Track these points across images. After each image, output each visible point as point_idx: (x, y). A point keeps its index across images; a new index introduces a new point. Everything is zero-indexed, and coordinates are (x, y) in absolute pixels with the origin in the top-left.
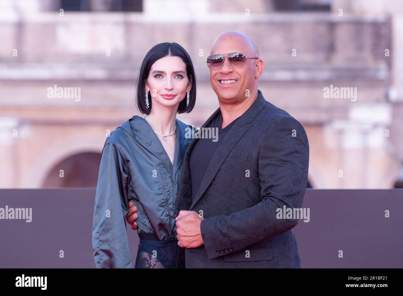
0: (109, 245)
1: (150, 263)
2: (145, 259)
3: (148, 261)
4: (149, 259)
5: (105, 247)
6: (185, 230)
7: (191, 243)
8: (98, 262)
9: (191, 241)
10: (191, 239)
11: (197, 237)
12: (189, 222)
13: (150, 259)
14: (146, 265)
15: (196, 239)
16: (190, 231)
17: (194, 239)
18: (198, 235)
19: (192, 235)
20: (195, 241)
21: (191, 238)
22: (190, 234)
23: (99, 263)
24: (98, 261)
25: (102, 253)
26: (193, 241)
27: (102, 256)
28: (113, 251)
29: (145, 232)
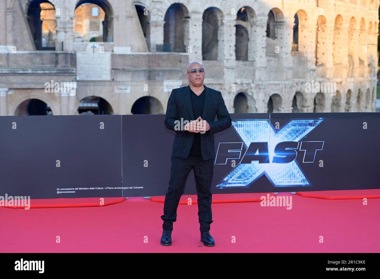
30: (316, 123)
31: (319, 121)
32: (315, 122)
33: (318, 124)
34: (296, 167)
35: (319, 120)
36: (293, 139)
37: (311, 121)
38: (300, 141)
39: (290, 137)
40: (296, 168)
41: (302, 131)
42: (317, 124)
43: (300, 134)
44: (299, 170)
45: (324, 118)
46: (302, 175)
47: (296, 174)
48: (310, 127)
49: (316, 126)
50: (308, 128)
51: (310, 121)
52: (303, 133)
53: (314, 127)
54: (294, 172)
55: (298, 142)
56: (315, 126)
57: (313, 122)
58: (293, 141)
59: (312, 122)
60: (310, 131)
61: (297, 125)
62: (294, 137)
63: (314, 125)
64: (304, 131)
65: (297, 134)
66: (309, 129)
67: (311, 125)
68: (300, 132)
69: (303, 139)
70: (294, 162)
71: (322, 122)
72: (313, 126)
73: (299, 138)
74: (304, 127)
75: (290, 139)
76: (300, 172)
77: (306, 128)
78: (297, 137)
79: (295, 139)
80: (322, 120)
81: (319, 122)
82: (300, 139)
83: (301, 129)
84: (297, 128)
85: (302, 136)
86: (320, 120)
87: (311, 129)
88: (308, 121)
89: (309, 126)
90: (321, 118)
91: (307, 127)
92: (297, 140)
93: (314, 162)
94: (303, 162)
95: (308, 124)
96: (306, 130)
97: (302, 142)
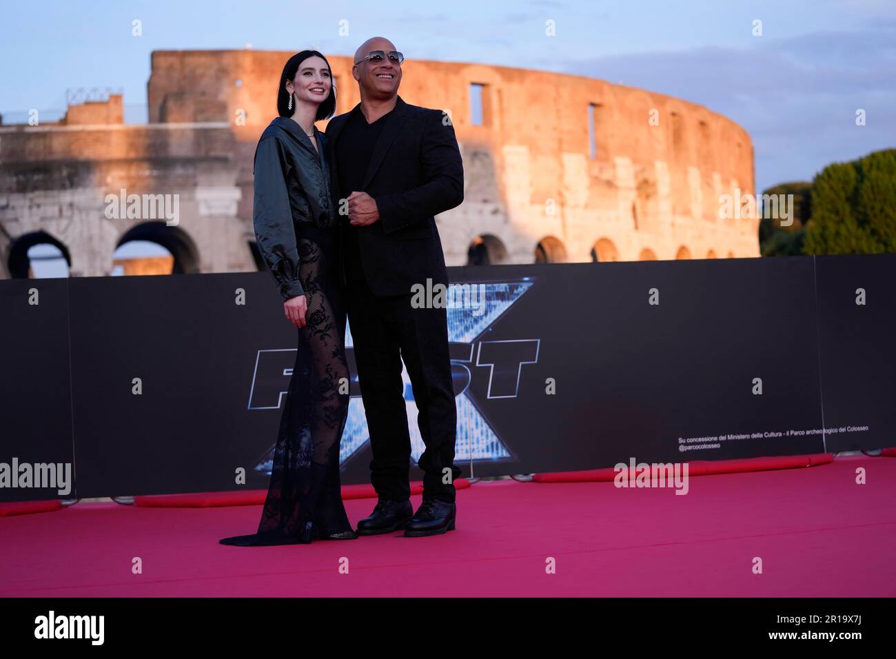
2: (306, 244)
3: (310, 246)
4: (310, 244)
6: (363, 207)
7: (367, 220)
8: (268, 247)
12: (366, 200)
13: (312, 245)
15: (372, 216)
16: (367, 209)
18: (375, 212)
19: (370, 212)
21: (369, 215)
22: (368, 212)
26: (370, 218)
30: (515, 292)
31: (521, 286)
32: (512, 289)
33: (522, 294)
34: (468, 412)
35: (522, 284)
36: (457, 336)
37: (502, 287)
38: (476, 341)
40: (472, 414)
42: (517, 295)
43: (476, 321)
44: (480, 419)
45: (534, 279)
46: (487, 431)
47: (472, 430)
48: (500, 301)
49: (516, 299)
50: (495, 306)
51: (498, 287)
52: (482, 319)
53: (511, 303)
54: (466, 424)
55: (472, 342)
56: (512, 299)
57: (506, 289)
58: (456, 340)
59: (504, 290)
60: (502, 312)
62: (459, 329)
63: (511, 297)
64: (486, 313)
65: (467, 323)
66: (497, 308)
67: (501, 296)
70: (462, 397)
71: (530, 291)
72: (509, 299)
73: (471, 334)
76: (482, 425)
77: (491, 306)
78: (467, 329)
79: (462, 334)
80: (530, 285)
81: (523, 288)
82: (474, 336)
85: (481, 328)
86: (525, 284)
87: (502, 307)
88: (494, 288)
89: (497, 299)
90: (526, 279)
91: (493, 303)
92: (467, 338)
93: (518, 395)
94: (488, 397)
95: (495, 296)
96: (491, 311)
97: (480, 343)
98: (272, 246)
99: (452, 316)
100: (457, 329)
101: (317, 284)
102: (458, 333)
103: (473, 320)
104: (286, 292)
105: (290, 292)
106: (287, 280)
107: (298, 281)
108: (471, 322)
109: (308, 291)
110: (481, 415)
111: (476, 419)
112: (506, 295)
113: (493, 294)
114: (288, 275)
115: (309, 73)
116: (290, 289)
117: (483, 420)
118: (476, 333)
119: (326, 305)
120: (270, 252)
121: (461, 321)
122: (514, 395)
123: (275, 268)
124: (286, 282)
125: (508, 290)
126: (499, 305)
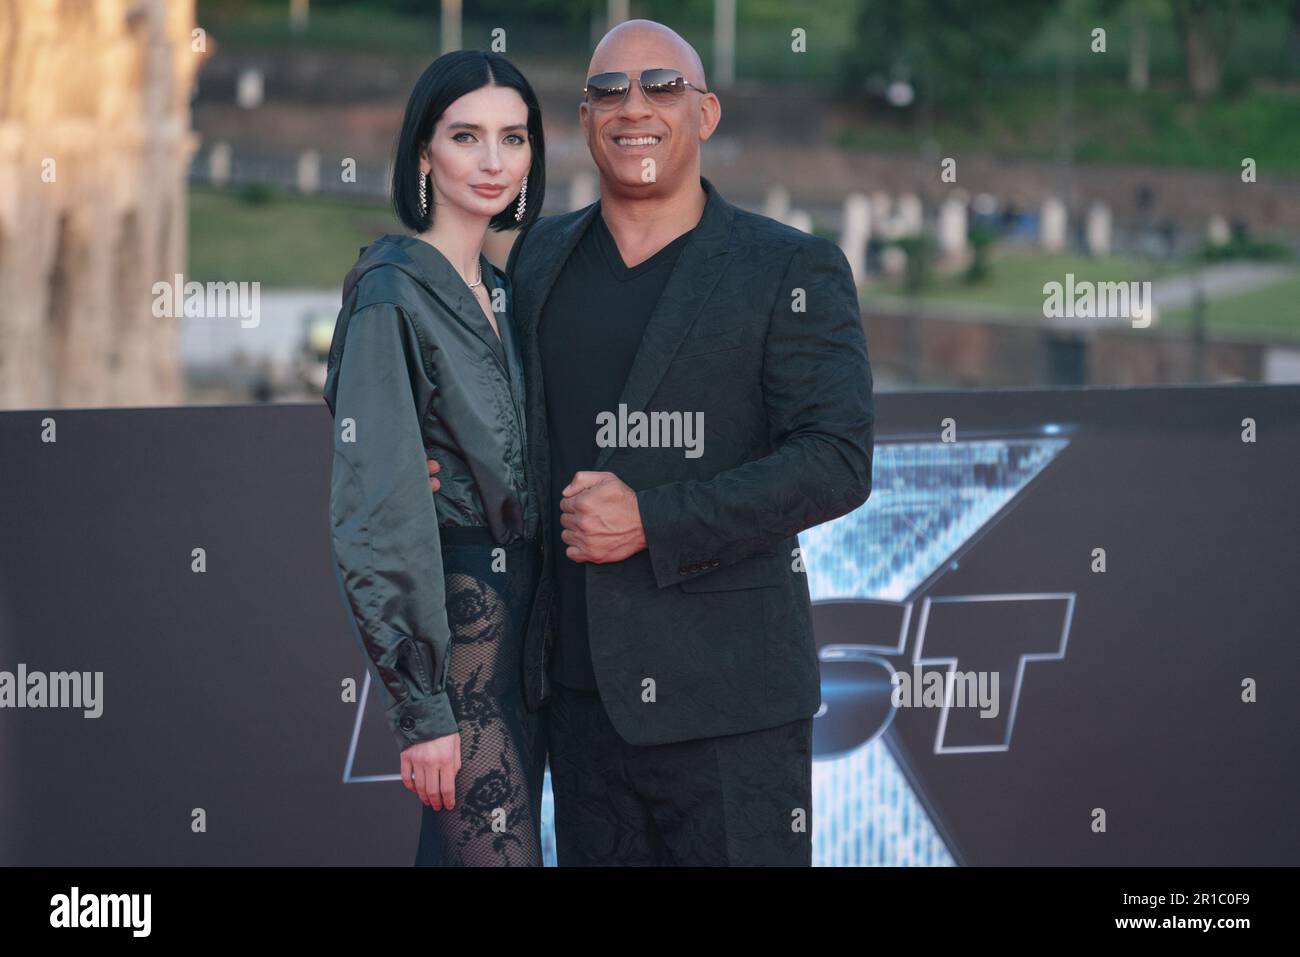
0: (403, 559)
1: (485, 601)
2: (469, 592)
3: (478, 597)
4: (479, 591)
5: (391, 564)
6: (603, 518)
7: (612, 550)
8: (372, 604)
9: (617, 545)
10: (617, 541)
11: (632, 536)
12: (611, 500)
13: (484, 593)
14: (474, 609)
15: (627, 541)
16: (613, 523)
17: (623, 542)
18: (636, 531)
19: (621, 530)
20: (625, 544)
21: (618, 538)
22: (615, 530)
23: (375, 606)
24: (369, 602)
25: (380, 581)
26: (619, 547)
27: (383, 588)
28: (414, 575)
29: (458, 525)
30: (1023, 463)
31: (1038, 450)
32: (1014, 455)
33: (1039, 470)
34: (889, 788)
35: (1039, 443)
36: (873, 584)
37: (991, 451)
38: (917, 596)
39: (849, 564)
40: (895, 794)
41: (932, 524)
42: (1026, 472)
43: (921, 542)
44: (915, 810)
45: (1071, 428)
46: (929, 843)
47: (894, 838)
48: (984, 490)
49: (1024, 482)
50: (970, 503)
51: (982, 450)
52: (935, 537)
53: (1009, 494)
54: (882, 821)
55: (907, 600)
56: (1014, 484)
57: (1000, 455)
58: (870, 594)
59: (995, 460)
60: (986, 519)
61: (899, 482)
62: (880, 565)
63: (1010, 477)
64: (945, 520)
65: (899, 547)
66: (976, 506)
67: (987, 476)
68: (920, 526)
69: (938, 584)
70: (875, 749)
71: (1060, 458)
72: (1005, 484)
73: (908, 576)
74: (944, 496)
75: (850, 583)
76: (918, 826)
77: (957, 501)
78: (898, 563)
79: (885, 577)
80: (1062, 444)
81: (1042, 454)
82: (914, 583)
83: (925, 508)
84: (899, 497)
85: (932, 560)
86: (1048, 443)
87: (987, 505)
88: (971, 453)
89: (978, 483)
90: (1052, 429)
91: (967, 492)
92: (896, 589)
93: (1011, 746)
94: (939, 749)
95: (972, 475)
96: (958, 517)
97: (927, 604)
98: (382, 602)
99: (866, 527)
100: (875, 562)
101: (491, 700)
102: (877, 574)
103: (913, 540)
104: (412, 725)
105: (422, 725)
106: (419, 695)
107: (445, 695)
108: (908, 544)
109: (470, 718)
110: (920, 799)
111: (906, 810)
112: (1000, 473)
113: (965, 469)
114: (419, 679)
115: (466, 134)
116: (424, 716)
117: (921, 812)
118: (919, 573)
119: (511, 758)
120: (376, 619)
121: (885, 541)
122: (1000, 742)
123: (388, 661)
124: (414, 699)
125: (1005, 460)
126: (981, 500)
